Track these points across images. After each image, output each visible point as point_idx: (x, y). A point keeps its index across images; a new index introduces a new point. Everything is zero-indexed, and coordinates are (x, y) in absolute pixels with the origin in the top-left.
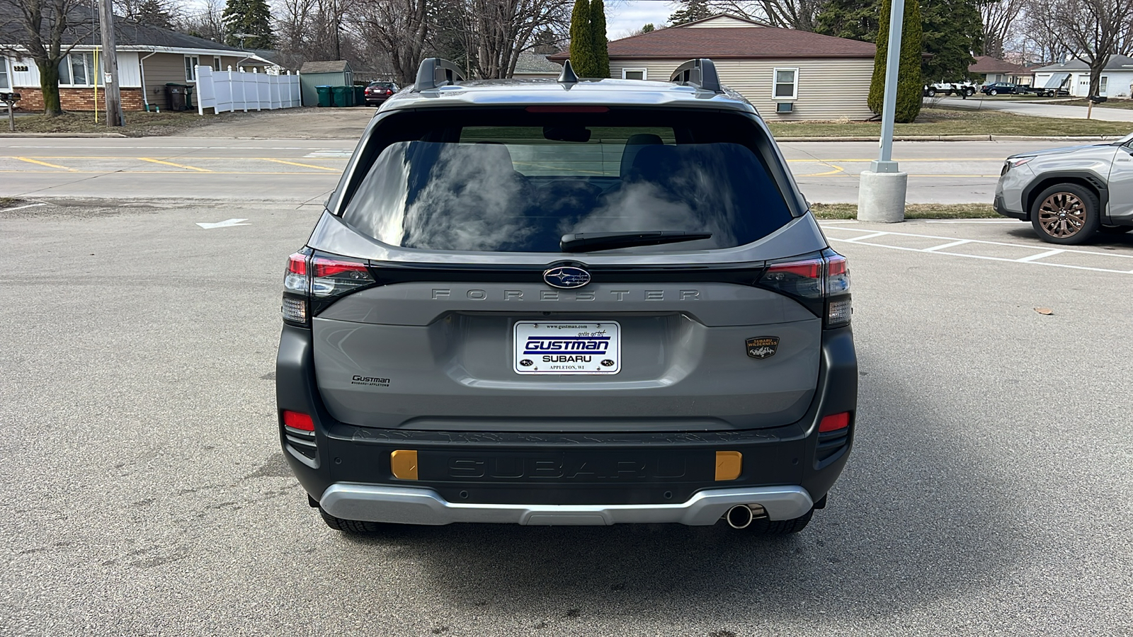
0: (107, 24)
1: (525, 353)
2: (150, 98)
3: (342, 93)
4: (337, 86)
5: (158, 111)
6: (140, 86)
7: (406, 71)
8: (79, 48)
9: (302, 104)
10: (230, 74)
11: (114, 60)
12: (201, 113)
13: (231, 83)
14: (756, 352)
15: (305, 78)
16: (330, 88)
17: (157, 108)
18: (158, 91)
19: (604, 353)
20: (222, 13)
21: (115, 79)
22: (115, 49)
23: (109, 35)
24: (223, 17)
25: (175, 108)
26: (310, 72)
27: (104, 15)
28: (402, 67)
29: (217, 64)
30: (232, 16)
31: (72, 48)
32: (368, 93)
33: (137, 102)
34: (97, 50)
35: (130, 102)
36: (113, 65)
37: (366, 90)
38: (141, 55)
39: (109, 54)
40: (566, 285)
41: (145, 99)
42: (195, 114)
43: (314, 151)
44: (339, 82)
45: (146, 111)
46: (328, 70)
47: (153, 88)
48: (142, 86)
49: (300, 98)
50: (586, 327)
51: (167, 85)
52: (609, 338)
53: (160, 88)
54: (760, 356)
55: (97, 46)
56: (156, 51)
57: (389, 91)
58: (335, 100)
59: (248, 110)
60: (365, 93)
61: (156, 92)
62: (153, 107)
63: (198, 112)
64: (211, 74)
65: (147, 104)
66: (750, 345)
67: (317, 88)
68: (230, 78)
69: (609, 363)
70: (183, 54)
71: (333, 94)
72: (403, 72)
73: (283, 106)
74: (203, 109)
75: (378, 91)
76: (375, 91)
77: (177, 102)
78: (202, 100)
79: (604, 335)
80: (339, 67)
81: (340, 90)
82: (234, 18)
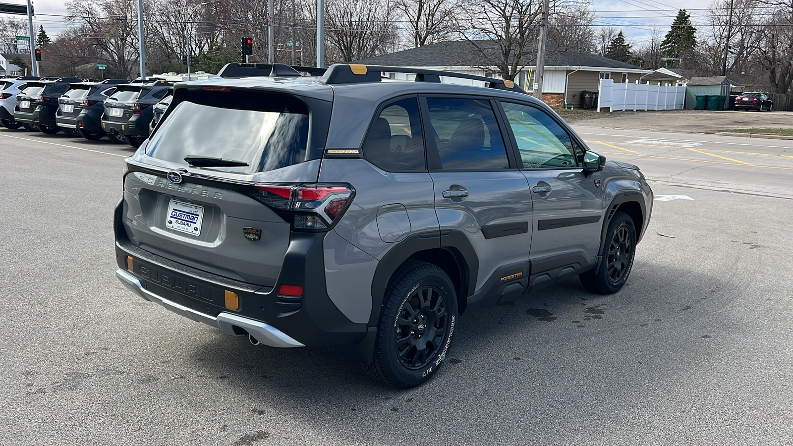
0: (541, 53)
1: (171, 217)
2: (569, 100)
3: (716, 100)
4: (712, 95)
5: (572, 109)
6: (564, 92)
7: (780, 84)
8: (527, 68)
9: (684, 108)
10: (627, 85)
11: (541, 75)
12: (598, 110)
13: (626, 91)
14: (248, 236)
15: (689, 89)
16: (707, 96)
17: (572, 106)
18: (576, 95)
19: (195, 223)
20: (661, 43)
21: (540, 87)
22: (544, 68)
23: (541, 59)
24: (661, 46)
25: (584, 107)
26: (694, 84)
27: (540, 47)
28: (777, 82)
29: (619, 78)
30: (667, 45)
31: (523, 68)
32: (738, 100)
33: (560, 102)
34: (532, 69)
35: (556, 102)
36: (540, 78)
37: (736, 99)
38: (568, 72)
39: (539, 71)
40: (173, 181)
41: (566, 101)
42: (595, 111)
43: (637, 139)
44: (716, 92)
45: (565, 108)
46: (709, 83)
47: (572, 94)
48: (565, 92)
49: (683, 103)
50: (192, 207)
51: (583, 91)
52: (198, 215)
53: (578, 94)
54: (251, 239)
55: (532, 67)
56: (577, 69)
57: (755, 99)
58: (709, 105)
59: (637, 110)
60: (735, 100)
61: (574, 96)
62: (569, 106)
63: (597, 110)
64: (612, 84)
65: (566, 103)
66: (246, 232)
67: (696, 96)
68: (626, 88)
69: (196, 229)
70: (599, 72)
71: (708, 100)
72: (777, 85)
73: (667, 108)
74: (601, 108)
75: (747, 99)
76: (744, 99)
77: (587, 103)
78: (601, 102)
79: (198, 214)
80: (719, 81)
81: (714, 98)
82: (668, 47)
